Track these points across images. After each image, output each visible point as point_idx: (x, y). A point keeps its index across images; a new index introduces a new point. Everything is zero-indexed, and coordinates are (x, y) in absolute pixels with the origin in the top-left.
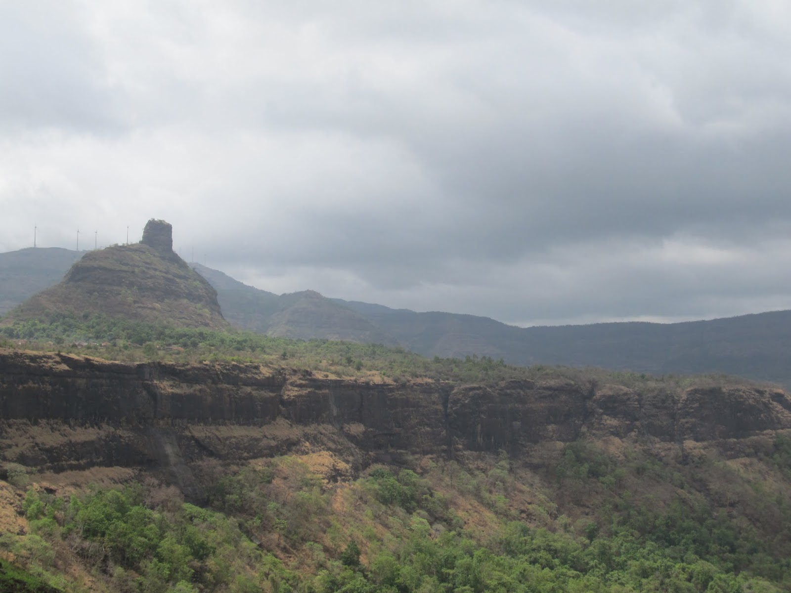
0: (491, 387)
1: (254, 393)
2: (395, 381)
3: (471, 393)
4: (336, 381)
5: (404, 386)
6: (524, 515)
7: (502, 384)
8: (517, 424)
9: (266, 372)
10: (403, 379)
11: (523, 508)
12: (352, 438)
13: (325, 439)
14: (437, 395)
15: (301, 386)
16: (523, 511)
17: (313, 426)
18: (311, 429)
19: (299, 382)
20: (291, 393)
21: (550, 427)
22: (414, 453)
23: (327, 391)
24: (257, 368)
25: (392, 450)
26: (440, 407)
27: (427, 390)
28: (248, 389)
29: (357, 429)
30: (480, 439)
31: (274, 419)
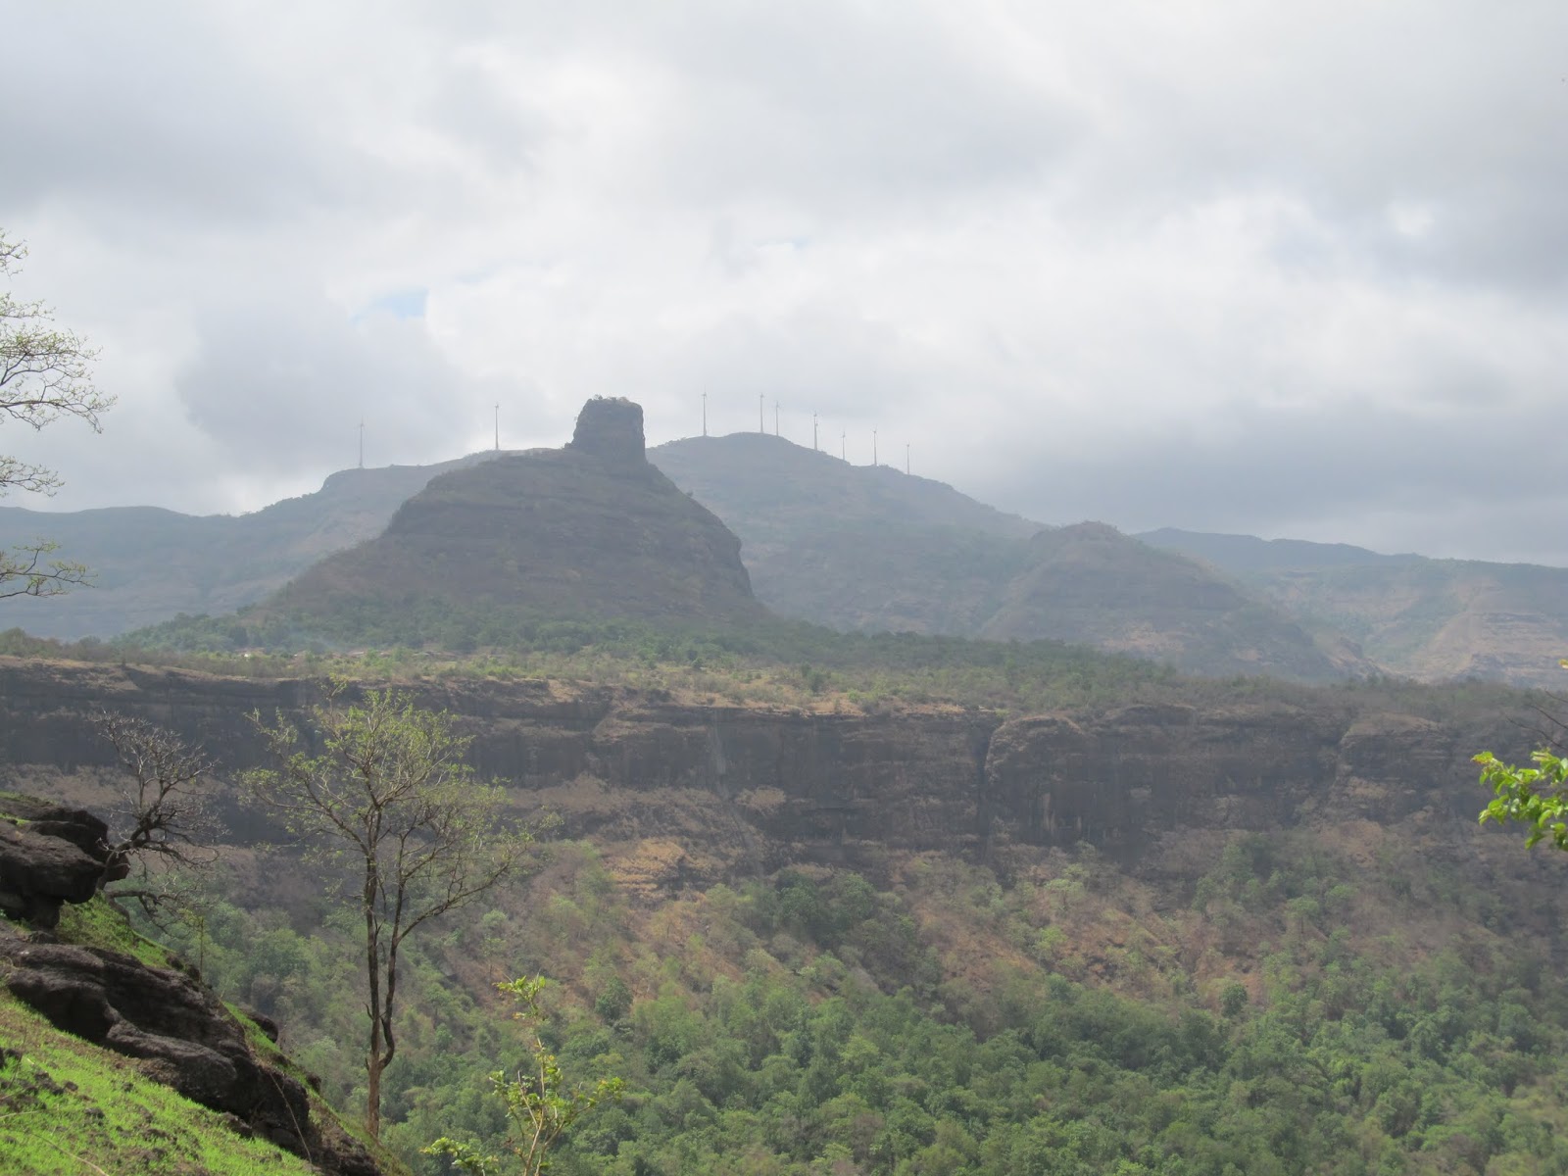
0: (1078, 720)
1: (525, 730)
2: (866, 709)
3: (1032, 733)
4: (726, 710)
5: (884, 719)
6: (1098, 967)
7: (1112, 715)
8: (1141, 794)
9: (561, 693)
10: (884, 706)
11: (1099, 953)
12: (753, 816)
13: (680, 815)
14: (963, 737)
15: (640, 719)
16: (1098, 960)
17: (659, 792)
18: (654, 797)
19: (636, 712)
20: (617, 730)
21: (1223, 802)
22: (893, 846)
23: (702, 729)
24: (542, 686)
25: (848, 841)
26: (968, 760)
27: (943, 726)
28: (514, 723)
29: (768, 798)
30: (1049, 823)
31: (572, 776)
